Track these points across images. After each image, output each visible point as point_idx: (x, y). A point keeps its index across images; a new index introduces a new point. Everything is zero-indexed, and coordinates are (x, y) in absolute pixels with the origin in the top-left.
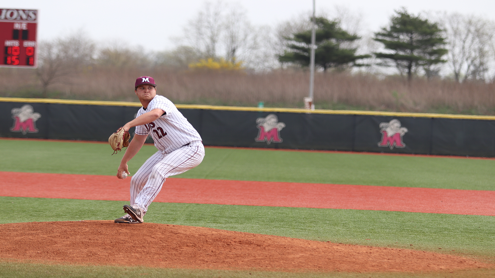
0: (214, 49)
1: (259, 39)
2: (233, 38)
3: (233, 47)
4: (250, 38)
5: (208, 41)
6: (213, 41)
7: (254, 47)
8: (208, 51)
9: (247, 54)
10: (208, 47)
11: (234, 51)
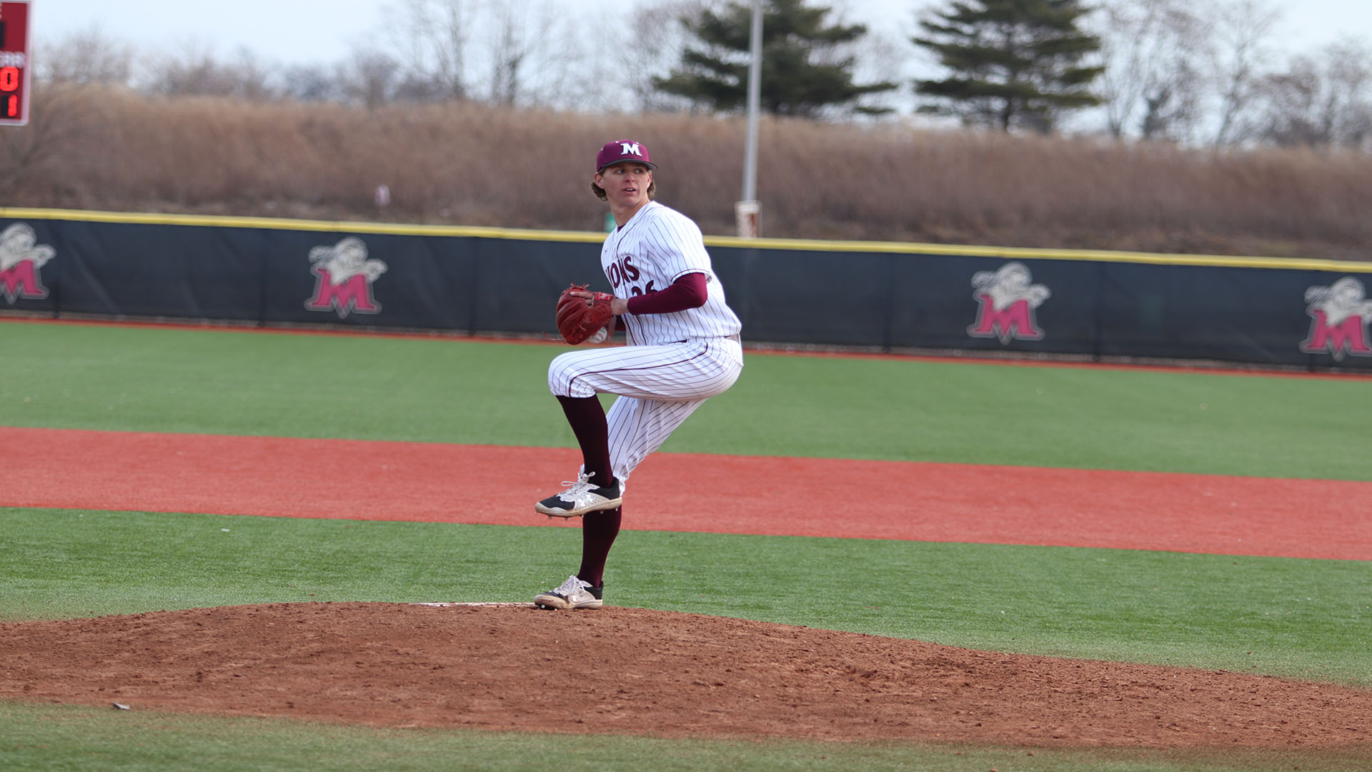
2: (509, 35)
3: (511, 54)
7: (570, 55)
11: (514, 64)
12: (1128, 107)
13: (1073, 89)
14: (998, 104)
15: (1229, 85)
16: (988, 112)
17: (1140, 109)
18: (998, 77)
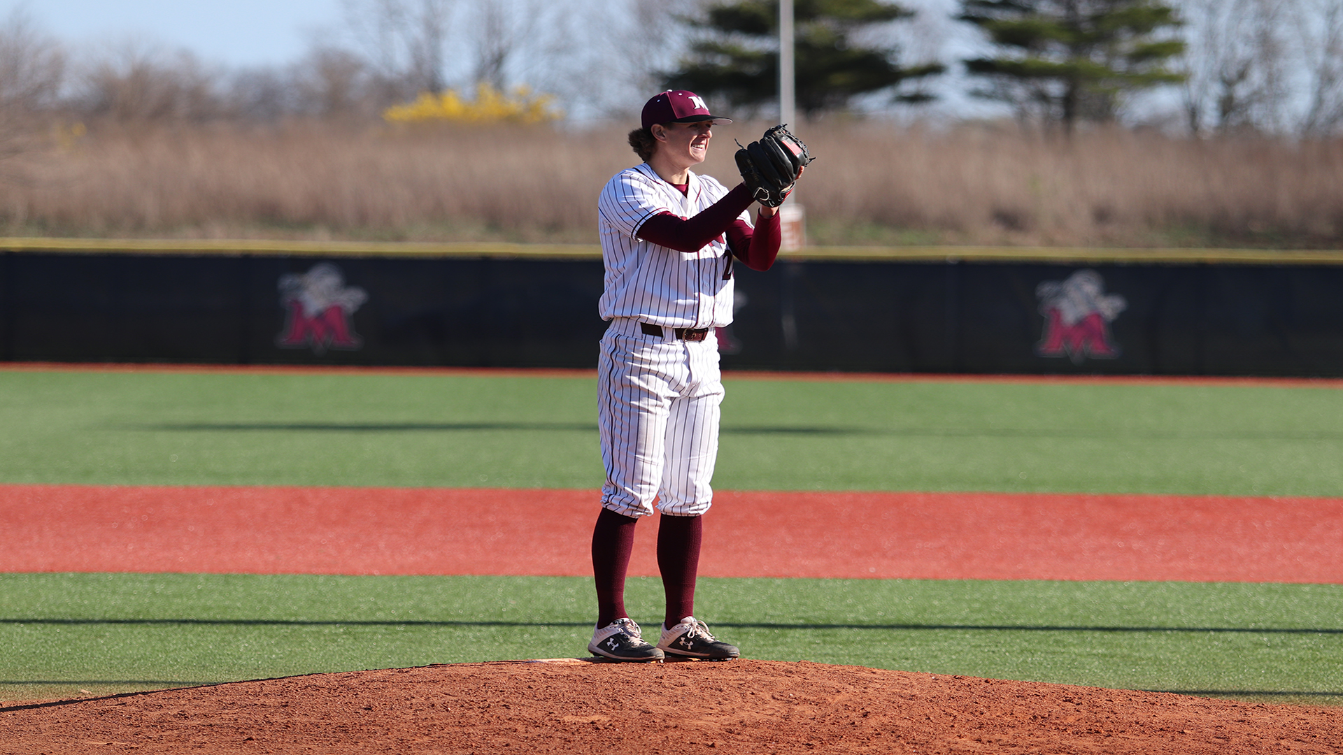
0: (436, 58)
1: (576, 24)
2: (493, 24)
3: (495, 47)
4: (546, 19)
5: (417, 32)
6: (434, 31)
7: (562, 48)
8: (419, 64)
9: (541, 68)
10: (415, 50)
11: (499, 60)
12: (1203, 88)
13: (1143, 68)
14: (1055, 88)
15: (1320, 57)
16: (1043, 97)
17: (1216, 90)
18: (1055, 55)
